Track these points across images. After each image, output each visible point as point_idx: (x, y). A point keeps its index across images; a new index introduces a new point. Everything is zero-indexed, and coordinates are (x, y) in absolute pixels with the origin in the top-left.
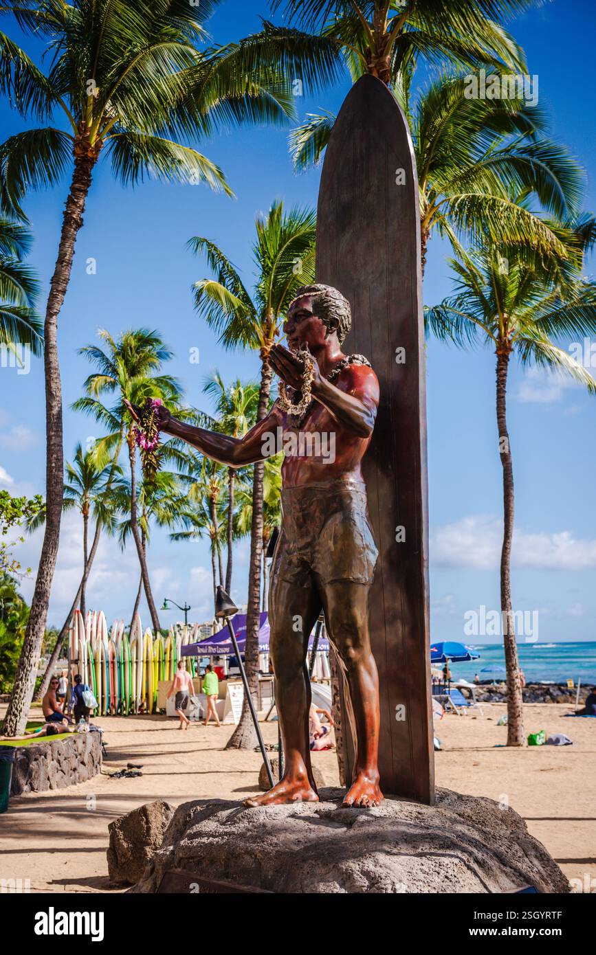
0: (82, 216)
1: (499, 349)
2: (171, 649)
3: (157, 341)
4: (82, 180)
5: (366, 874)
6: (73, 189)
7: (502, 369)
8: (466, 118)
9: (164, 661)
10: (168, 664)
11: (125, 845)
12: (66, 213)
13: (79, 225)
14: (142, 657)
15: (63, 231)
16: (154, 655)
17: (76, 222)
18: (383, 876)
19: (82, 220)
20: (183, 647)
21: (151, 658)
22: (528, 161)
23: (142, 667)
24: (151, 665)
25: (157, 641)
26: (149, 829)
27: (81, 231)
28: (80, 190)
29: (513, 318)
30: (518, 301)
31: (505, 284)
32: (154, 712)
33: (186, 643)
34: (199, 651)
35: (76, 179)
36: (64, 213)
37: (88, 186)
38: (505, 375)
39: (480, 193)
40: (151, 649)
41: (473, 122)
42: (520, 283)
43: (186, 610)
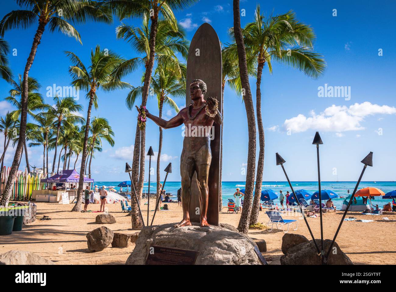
0: (40, 40)
1: (161, 99)
2: (37, 180)
3: (36, 82)
4: (41, 28)
5: (226, 244)
6: (38, 31)
7: (162, 105)
8: (164, 32)
9: (35, 184)
10: (36, 185)
11: (94, 240)
12: (35, 39)
13: (39, 43)
14: (27, 182)
15: (33, 44)
16: (31, 181)
17: (38, 42)
18: (231, 244)
19: (40, 41)
20: (41, 180)
21: (30, 183)
22: (180, 45)
23: (27, 185)
24: (30, 185)
25: (32, 178)
26: (102, 235)
27: (39, 45)
28: (40, 32)
29: (165, 91)
30: (167, 86)
31: (164, 81)
32: (30, 200)
33: (42, 179)
34: (48, 181)
35: (39, 28)
36: (34, 38)
37: (43, 31)
38: (162, 106)
39: (167, 54)
40: (30, 180)
41: (166, 33)
42: (168, 81)
43: (34, 168)
